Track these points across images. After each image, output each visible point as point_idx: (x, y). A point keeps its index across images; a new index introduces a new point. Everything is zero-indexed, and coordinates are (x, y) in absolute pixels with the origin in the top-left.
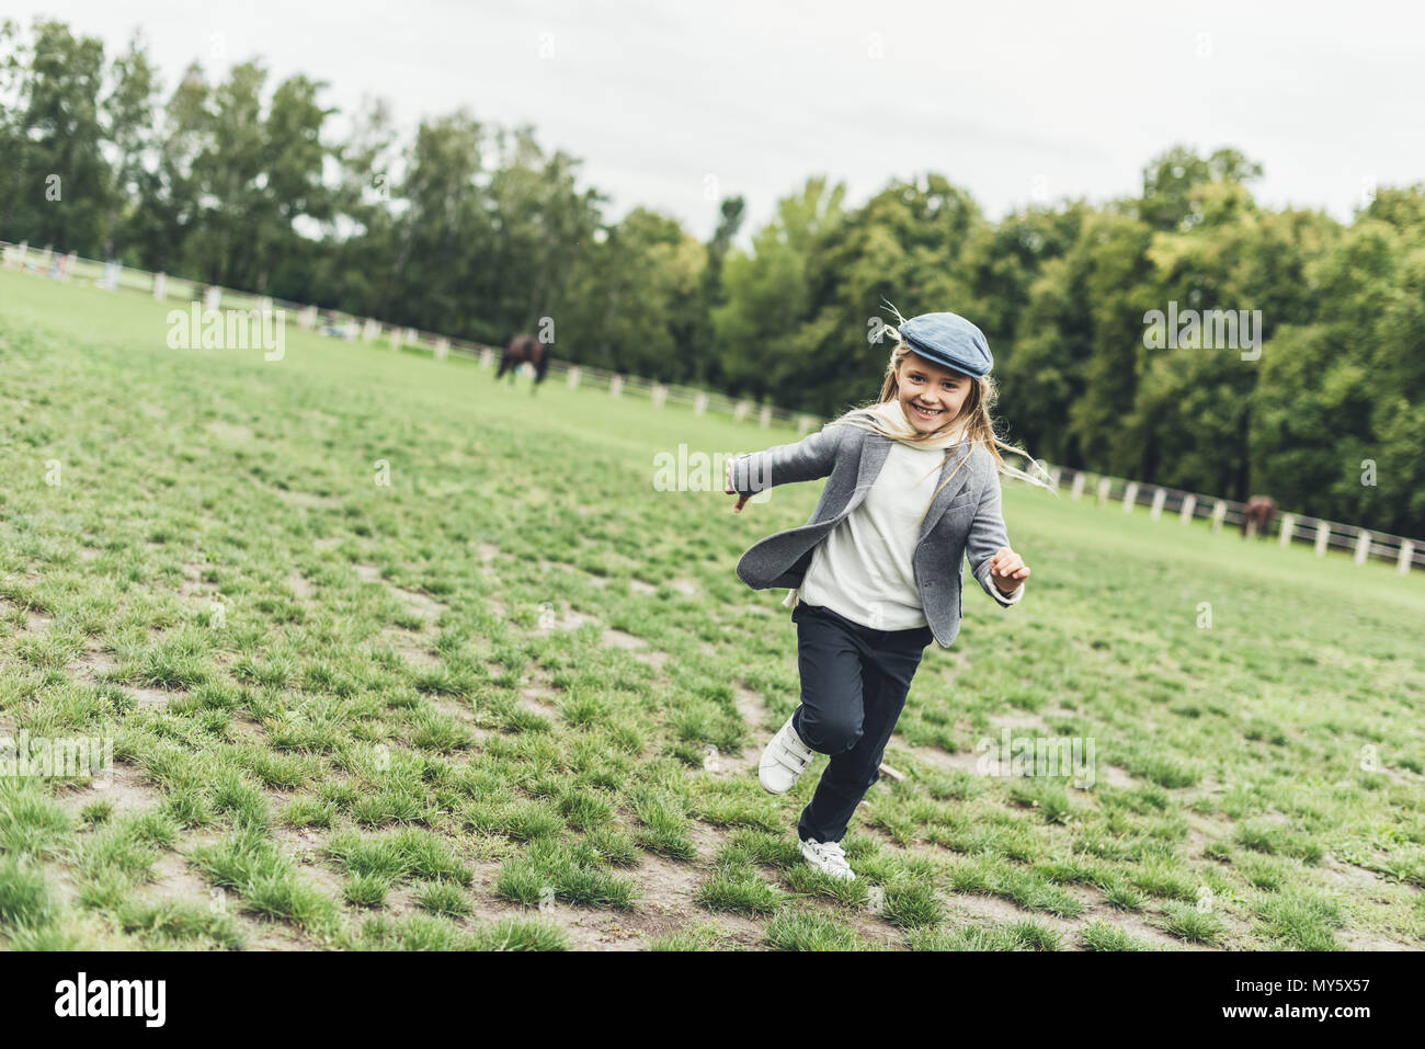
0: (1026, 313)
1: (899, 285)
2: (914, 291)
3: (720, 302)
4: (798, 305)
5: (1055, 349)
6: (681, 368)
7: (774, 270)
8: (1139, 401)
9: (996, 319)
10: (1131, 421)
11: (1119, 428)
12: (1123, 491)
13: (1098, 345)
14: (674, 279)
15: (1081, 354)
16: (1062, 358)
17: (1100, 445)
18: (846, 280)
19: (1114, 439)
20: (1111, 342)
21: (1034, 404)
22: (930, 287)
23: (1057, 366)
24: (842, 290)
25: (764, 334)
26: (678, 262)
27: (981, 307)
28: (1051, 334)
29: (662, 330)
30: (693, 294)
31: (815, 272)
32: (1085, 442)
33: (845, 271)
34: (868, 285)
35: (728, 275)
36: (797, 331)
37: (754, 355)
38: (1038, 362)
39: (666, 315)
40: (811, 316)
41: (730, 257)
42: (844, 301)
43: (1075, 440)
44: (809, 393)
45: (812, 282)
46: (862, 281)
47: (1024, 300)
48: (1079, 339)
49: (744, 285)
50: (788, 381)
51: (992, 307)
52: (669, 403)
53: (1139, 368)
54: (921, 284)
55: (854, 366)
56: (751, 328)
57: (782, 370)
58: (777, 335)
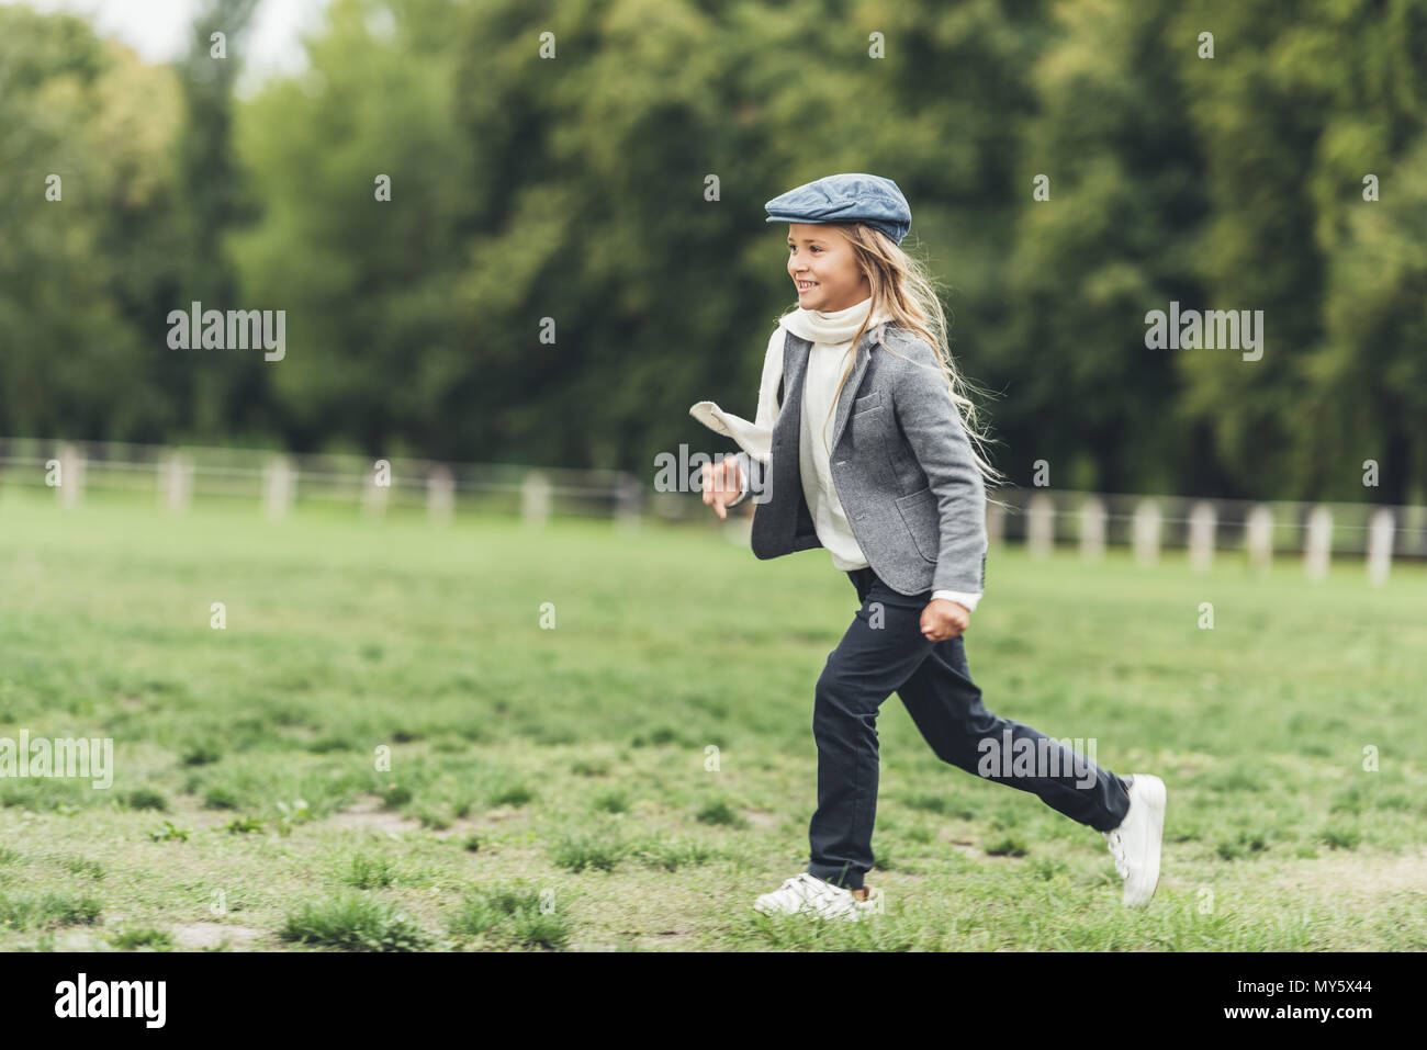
0: (1037, 135)
1: (707, 108)
2: (748, 118)
3: (247, 216)
4: (454, 193)
5: (1121, 213)
6: (158, 406)
7: (372, 113)
8: (1336, 311)
9: (963, 160)
10: (1326, 365)
11: (1301, 386)
12: (1302, 534)
13: (1220, 187)
14: (102, 173)
15: (1187, 215)
16: (1142, 234)
17: (1266, 436)
18: (571, 113)
19: (1297, 418)
20: (1249, 178)
21: (1090, 360)
22: (786, 104)
23: (1133, 255)
24: (563, 140)
25: (371, 284)
26: (108, 124)
27: (921, 136)
28: (1104, 179)
29: (102, 315)
30: (160, 203)
31: (484, 102)
32: (1229, 432)
33: (564, 90)
34: (630, 119)
35: (253, 142)
36: (465, 264)
37: (355, 343)
38: (1083, 254)
39: (103, 271)
40: (494, 219)
41: (247, 90)
42: (574, 167)
43: (1203, 432)
44: (519, 420)
45: (480, 130)
46: (612, 111)
47: (1027, 103)
48: (1174, 180)
49: (303, 165)
50: (458, 397)
51: (949, 134)
52: (200, 497)
53: (1325, 233)
54: (763, 96)
55: (627, 330)
56: (338, 272)
57: (438, 371)
58: (408, 279)
